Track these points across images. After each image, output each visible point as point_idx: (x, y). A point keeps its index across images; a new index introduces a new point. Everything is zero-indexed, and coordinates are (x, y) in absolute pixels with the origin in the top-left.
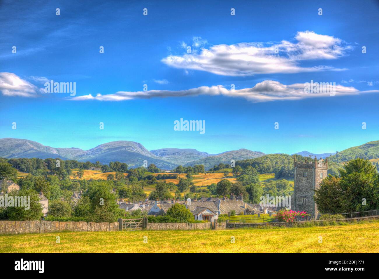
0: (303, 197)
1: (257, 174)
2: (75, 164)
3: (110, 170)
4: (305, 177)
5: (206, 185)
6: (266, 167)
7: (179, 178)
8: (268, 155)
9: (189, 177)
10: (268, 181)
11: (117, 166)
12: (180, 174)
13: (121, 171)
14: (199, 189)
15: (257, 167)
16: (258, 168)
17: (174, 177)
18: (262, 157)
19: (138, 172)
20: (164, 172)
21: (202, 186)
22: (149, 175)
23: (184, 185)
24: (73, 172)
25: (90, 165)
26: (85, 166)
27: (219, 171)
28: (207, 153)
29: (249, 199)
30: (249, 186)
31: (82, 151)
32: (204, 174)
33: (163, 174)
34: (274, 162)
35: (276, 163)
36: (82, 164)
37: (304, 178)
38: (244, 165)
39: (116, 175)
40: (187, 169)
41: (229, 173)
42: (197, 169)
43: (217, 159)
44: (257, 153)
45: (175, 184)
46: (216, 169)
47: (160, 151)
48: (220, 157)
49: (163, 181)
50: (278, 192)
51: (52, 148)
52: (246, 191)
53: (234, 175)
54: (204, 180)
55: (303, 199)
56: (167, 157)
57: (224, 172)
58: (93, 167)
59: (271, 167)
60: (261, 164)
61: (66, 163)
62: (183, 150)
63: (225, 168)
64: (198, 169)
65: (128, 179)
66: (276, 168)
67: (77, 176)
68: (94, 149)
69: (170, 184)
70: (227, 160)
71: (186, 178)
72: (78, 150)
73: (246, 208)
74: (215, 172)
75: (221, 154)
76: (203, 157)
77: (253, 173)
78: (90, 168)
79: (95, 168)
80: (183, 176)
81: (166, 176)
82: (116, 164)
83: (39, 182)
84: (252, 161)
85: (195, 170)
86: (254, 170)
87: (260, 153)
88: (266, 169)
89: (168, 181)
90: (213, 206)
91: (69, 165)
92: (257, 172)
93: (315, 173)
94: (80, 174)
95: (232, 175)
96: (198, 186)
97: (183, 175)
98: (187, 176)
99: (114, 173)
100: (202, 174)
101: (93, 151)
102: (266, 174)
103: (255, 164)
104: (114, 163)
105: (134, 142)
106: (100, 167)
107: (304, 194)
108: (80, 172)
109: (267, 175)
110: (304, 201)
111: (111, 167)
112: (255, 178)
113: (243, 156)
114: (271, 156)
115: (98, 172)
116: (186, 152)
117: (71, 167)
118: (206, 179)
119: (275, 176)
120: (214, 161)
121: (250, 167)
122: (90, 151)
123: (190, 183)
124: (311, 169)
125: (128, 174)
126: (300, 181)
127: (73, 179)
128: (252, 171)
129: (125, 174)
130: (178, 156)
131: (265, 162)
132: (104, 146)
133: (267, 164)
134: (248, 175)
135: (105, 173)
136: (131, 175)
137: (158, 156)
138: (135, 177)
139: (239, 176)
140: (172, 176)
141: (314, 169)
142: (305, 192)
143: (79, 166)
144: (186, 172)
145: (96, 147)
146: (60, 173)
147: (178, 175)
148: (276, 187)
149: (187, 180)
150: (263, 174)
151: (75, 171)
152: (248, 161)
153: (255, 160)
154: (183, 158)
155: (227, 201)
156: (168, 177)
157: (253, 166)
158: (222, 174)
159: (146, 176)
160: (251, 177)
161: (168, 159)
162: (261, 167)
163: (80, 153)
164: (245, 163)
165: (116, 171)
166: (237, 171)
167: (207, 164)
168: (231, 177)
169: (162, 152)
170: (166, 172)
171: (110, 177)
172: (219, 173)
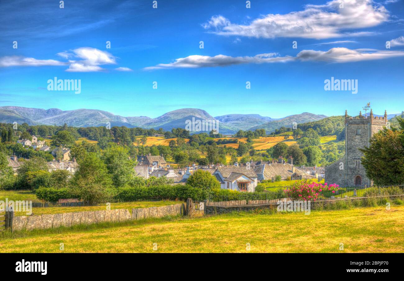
0: (356, 159)
1: (318, 136)
2: (140, 131)
3: (172, 136)
4: (358, 135)
5: (265, 148)
6: (327, 129)
7: (239, 142)
8: (330, 117)
9: (249, 141)
10: (329, 143)
11: (179, 132)
12: (240, 138)
13: (183, 137)
14: (258, 152)
15: (318, 129)
16: (320, 130)
17: (235, 142)
18: (323, 120)
19: (199, 137)
20: (225, 137)
21: (262, 150)
22: (209, 140)
23: (243, 149)
24: (137, 139)
25: (154, 132)
26: (150, 133)
27: (280, 134)
28: (270, 118)
29: (307, 162)
30: (306, 148)
31: (150, 119)
32: (265, 138)
33: (224, 138)
34: (335, 124)
35: (338, 125)
36: (147, 131)
37: (358, 137)
38: (305, 128)
39: (178, 141)
40: (247, 133)
41: (290, 137)
42: (257, 134)
43: (280, 124)
44: (320, 116)
45: (235, 148)
46: (277, 133)
47: (224, 117)
48: (283, 121)
49: (223, 145)
50: (339, 154)
51: (122, 117)
52: (303, 153)
53: (294, 139)
54: (264, 143)
55: (357, 162)
56: (231, 122)
57: (285, 136)
58: (156, 134)
59: (333, 129)
60: (322, 126)
61: (131, 131)
62: (246, 115)
63: (286, 131)
64: (259, 133)
65: (189, 144)
66: (337, 130)
67: (141, 142)
68: (160, 117)
69: (230, 148)
70: (290, 124)
71: (246, 142)
72: (147, 118)
73: (294, 172)
74: (276, 135)
75: (284, 118)
76: (266, 122)
77: (313, 135)
78: (154, 135)
79: (158, 135)
80: (243, 141)
81: (227, 141)
82: (178, 130)
83: (74, 148)
84: (313, 124)
85: (255, 134)
86: (314, 132)
87: (323, 116)
88: (328, 131)
89: (228, 146)
90: (251, 172)
91: (134, 132)
92: (318, 135)
93: (371, 130)
94: (144, 141)
95: (292, 138)
96: (257, 150)
97: (243, 139)
98: (248, 140)
99: (175, 139)
100: (263, 138)
101: (160, 119)
102: (327, 136)
103: (316, 126)
104: (176, 129)
105: (199, 109)
106: (163, 134)
107: (357, 155)
108: (143, 139)
109: (329, 137)
110: (358, 164)
111: (173, 133)
112: (316, 140)
113: (306, 119)
114: (333, 118)
115: (161, 138)
116: (249, 118)
117: (136, 135)
118: (266, 143)
119: (337, 138)
120: (277, 125)
121: (311, 130)
122: (157, 119)
123: (250, 146)
124: (366, 125)
125: (190, 140)
126: (352, 140)
127: (137, 145)
128: (313, 133)
129: (187, 140)
130: (242, 121)
131: (326, 124)
132: (170, 114)
133: (329, 126)
134: (309, 137)
135: (168, 139)
136: (192, 141)
137: (222, 122)
138: (196, 142)
139: (300, 139)
140: (232, 141)
141: (370, 125)
142: (359, 153)
143: (143, 133)
144: (246, 137)
145: (163, 115)
146: (124, 140)
147: (238, 139)
148: (338, 149)
149: (247, 144)
150: (324, 137)
151: (138, 138)
152: (309, 124)
153: (316, 123)
154: (246, 123)
155: (273, 166)
156: (229, 142)
157: (314, 128)
158: (283, 137)
159: (207, 141)
160: (311, 139)
161: (232, 124)
162: (323, 129)
163: (149, 121)
164: (306, 126)
165: (178, 137)
166: (297, 134)
167: (270, 128)
168: (291, 140)
169: (226, 118)
170: (228, 137)
171: (172, 143)
172: (279, 137)
